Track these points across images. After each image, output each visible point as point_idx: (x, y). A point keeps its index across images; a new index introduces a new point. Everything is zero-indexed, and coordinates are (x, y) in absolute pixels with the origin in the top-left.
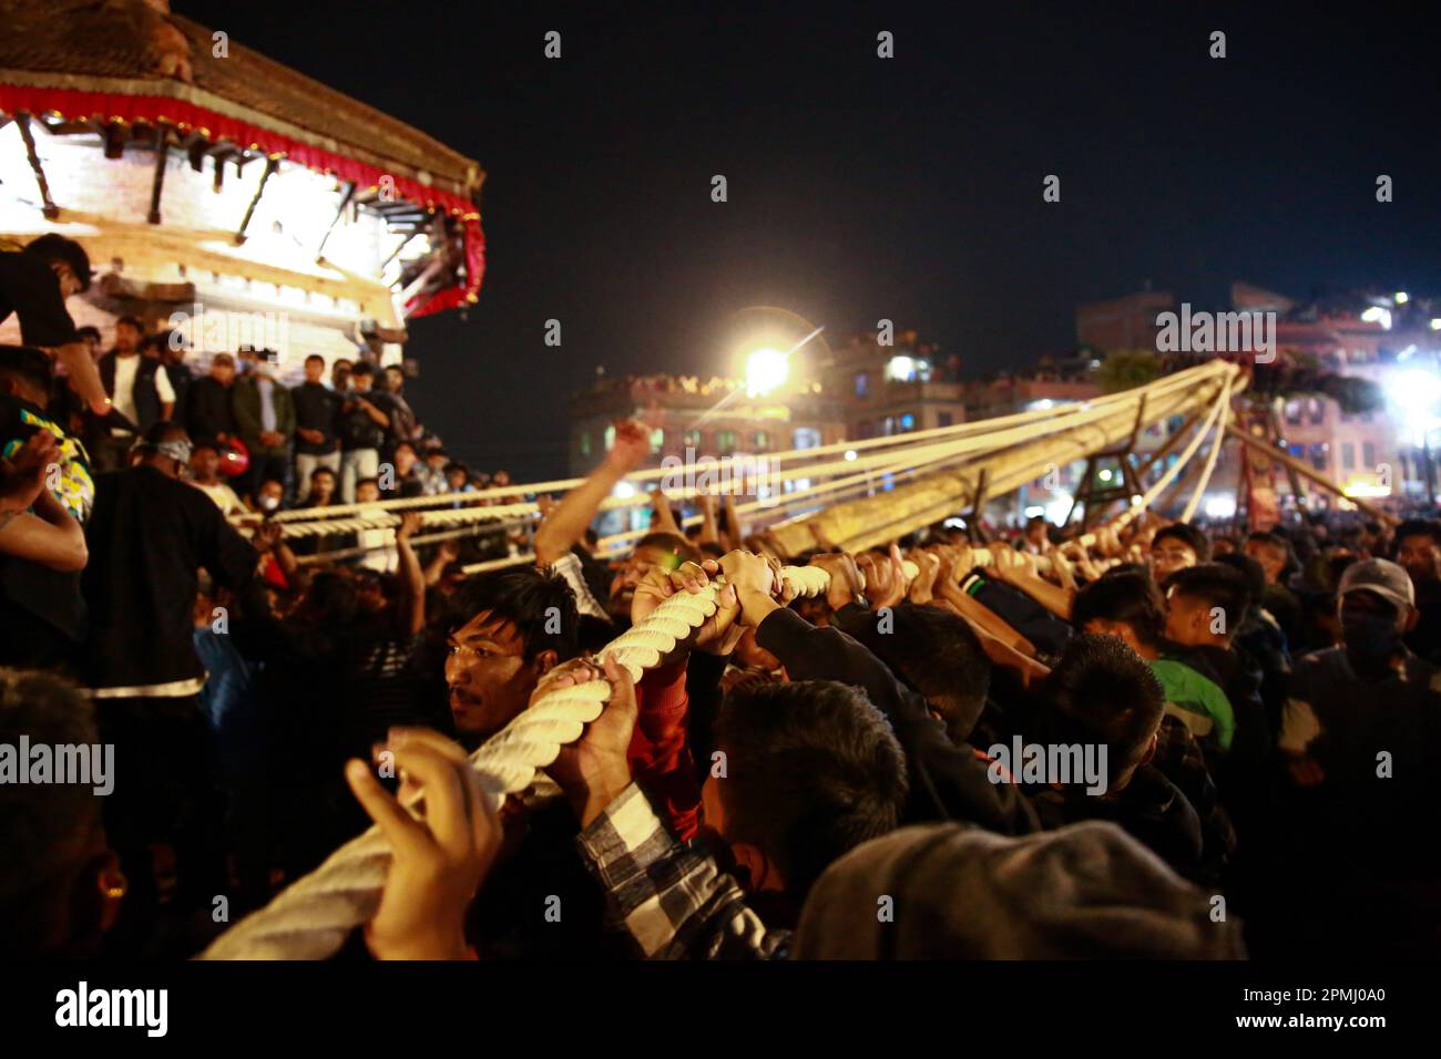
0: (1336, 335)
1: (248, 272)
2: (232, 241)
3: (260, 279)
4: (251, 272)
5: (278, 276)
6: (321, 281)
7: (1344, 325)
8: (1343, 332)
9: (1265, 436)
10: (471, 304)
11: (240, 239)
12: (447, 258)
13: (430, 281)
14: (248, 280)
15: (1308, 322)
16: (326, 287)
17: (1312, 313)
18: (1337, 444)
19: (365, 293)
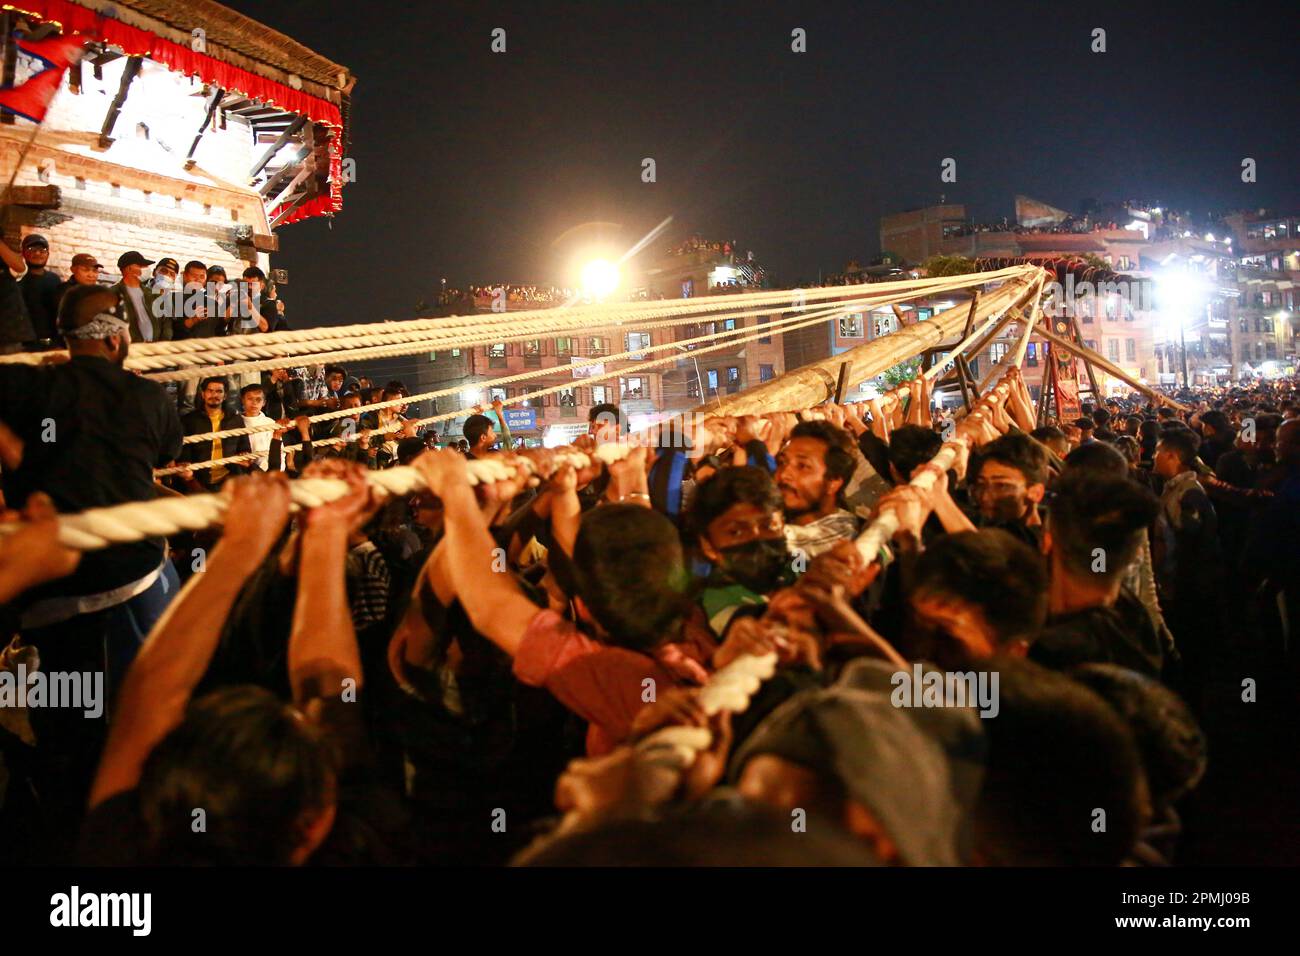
0: (1105, 244)
1: (114, 177)
2: (96, 144)
3: (128, 186)
4: (117, 176)
5: (147, 181)
6: (192, 187)
7: (1109, 234)
8: (1111, 241)
9: (1068, 332)
10: (336, 213)
11: (104, 142)
12: (314, 166)
13: (298, 190)
14: (116, 185)
15: (1080, 232)
16: (196, 193)
17: (1084, 225)
18: (1105, 340)
19: (236, 201)
